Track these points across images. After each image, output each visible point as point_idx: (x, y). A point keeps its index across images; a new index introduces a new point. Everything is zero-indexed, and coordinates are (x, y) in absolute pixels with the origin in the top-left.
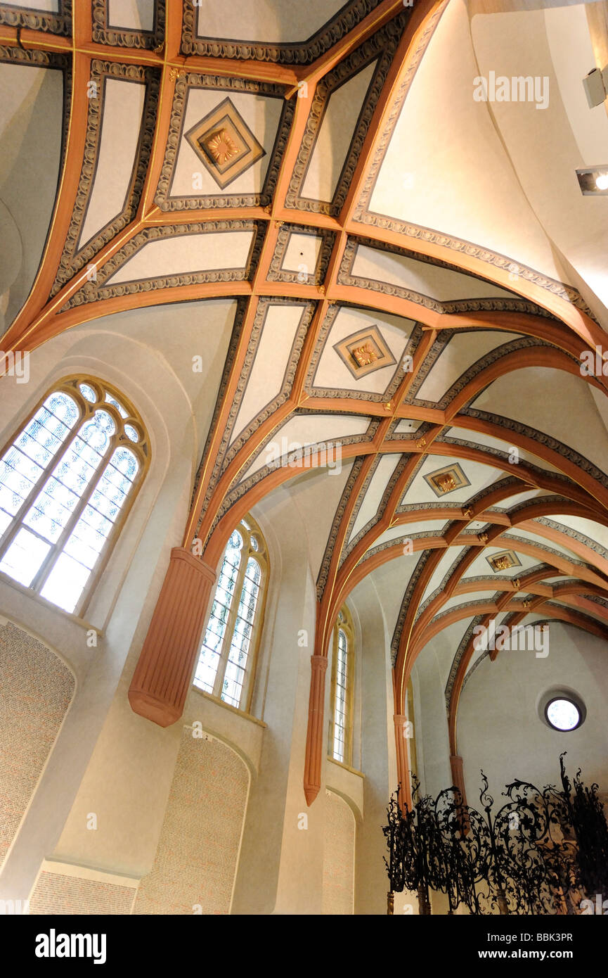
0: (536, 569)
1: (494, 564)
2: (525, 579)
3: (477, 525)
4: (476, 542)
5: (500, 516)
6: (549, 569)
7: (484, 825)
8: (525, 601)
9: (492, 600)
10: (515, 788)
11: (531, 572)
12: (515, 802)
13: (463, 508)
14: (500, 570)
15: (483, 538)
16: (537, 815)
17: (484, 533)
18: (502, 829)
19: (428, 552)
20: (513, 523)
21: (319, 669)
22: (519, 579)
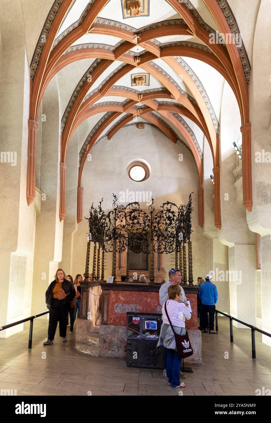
0: (156, 90)
1: (134, 80)
2: (146, 95)
3: (138, 49)
4: (132, 62)
5: (155, 47)
6: (165, 92)
7: (148, 218)
8: (139, 109)
9: (122, 103)
10: (166, 204)
11: (152, 91)
12: (165, 210)
13: (135, 33)
14: (136, 85)
15: (137, 61)
16: (174, 216)
17: (139, 57)
18: (157, 220)
19: (99, 60)
20: (162, 55)
21: (34, 129)
22: (143, 94)
